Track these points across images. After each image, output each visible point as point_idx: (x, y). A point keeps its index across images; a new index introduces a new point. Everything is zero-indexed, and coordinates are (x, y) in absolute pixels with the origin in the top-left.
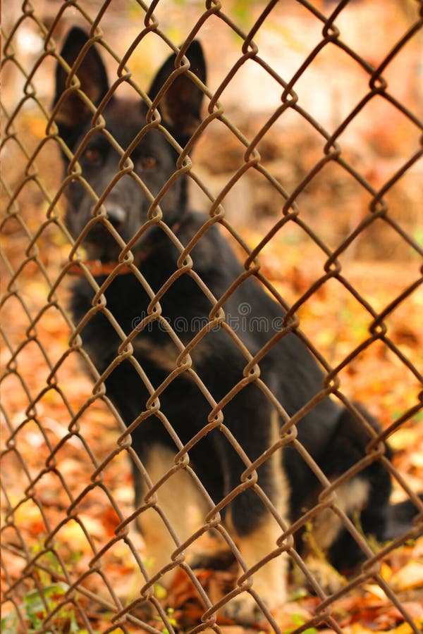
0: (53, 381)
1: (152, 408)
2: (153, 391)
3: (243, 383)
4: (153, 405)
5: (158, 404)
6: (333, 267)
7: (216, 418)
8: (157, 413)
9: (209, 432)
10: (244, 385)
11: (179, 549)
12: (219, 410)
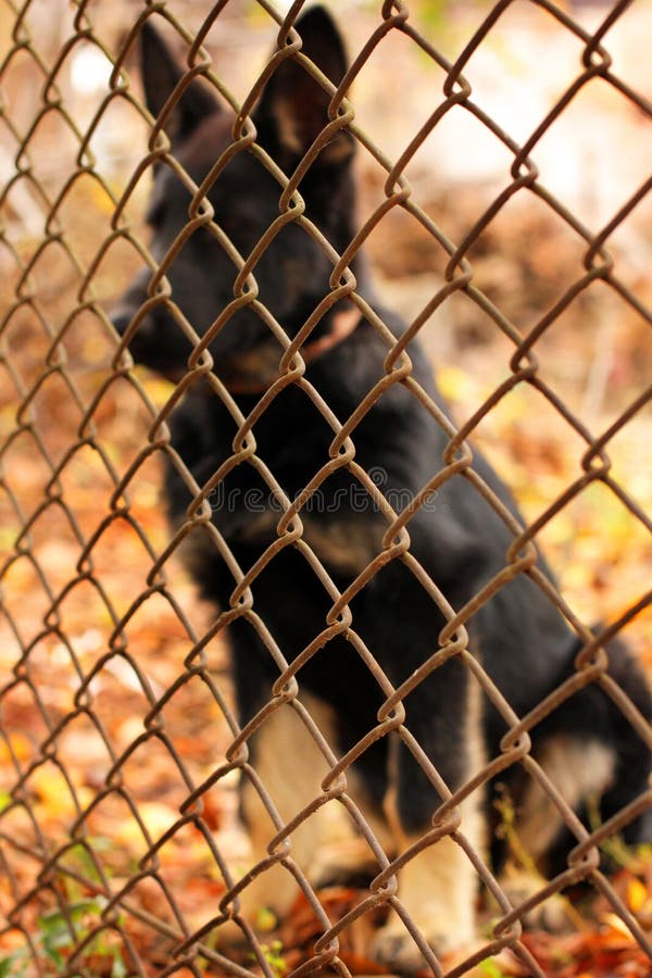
0: (86, 567)
1: (240, 606)
2: (240, 576)
3: (382, 559)
4: (242, 601)
5: (249, 599)
6: (524, 364)
7: (340, 619)
8: (247, 614)
9: (328, 642)
10: (383, 563)
11: (280, 835)
12: (344, 605)
